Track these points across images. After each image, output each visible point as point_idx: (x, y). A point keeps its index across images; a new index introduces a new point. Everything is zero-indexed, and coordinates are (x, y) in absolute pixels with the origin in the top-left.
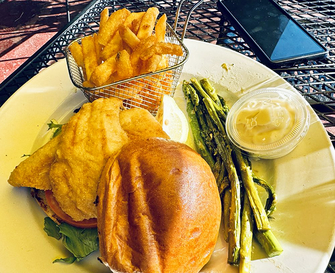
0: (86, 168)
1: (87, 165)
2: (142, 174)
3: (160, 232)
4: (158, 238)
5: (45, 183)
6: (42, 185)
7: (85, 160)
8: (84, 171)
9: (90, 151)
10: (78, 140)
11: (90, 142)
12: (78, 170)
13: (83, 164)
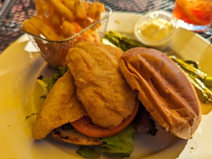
0: (109, 80)
1: (108, 78)
2: (150, 64)
3: (181, 91)
4: (182, 96)
5: (75, 115)
6: (73, 116)
7: (105, 75)
8: (109, 83)
9: (105, 68)
10: (91, 65)
11: (100, 63)
12: (104, 84)
13: (106, 79)
